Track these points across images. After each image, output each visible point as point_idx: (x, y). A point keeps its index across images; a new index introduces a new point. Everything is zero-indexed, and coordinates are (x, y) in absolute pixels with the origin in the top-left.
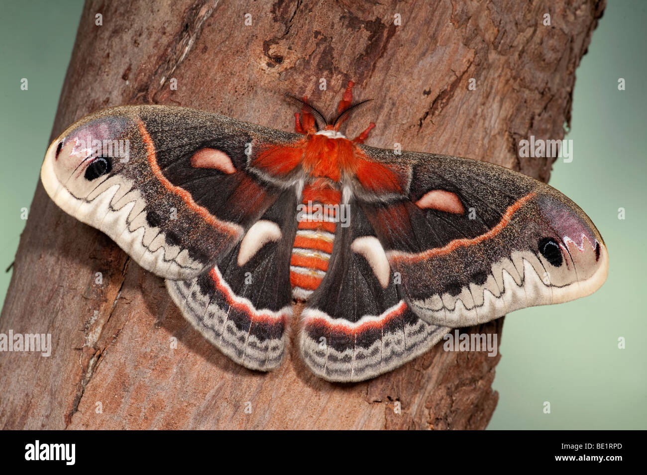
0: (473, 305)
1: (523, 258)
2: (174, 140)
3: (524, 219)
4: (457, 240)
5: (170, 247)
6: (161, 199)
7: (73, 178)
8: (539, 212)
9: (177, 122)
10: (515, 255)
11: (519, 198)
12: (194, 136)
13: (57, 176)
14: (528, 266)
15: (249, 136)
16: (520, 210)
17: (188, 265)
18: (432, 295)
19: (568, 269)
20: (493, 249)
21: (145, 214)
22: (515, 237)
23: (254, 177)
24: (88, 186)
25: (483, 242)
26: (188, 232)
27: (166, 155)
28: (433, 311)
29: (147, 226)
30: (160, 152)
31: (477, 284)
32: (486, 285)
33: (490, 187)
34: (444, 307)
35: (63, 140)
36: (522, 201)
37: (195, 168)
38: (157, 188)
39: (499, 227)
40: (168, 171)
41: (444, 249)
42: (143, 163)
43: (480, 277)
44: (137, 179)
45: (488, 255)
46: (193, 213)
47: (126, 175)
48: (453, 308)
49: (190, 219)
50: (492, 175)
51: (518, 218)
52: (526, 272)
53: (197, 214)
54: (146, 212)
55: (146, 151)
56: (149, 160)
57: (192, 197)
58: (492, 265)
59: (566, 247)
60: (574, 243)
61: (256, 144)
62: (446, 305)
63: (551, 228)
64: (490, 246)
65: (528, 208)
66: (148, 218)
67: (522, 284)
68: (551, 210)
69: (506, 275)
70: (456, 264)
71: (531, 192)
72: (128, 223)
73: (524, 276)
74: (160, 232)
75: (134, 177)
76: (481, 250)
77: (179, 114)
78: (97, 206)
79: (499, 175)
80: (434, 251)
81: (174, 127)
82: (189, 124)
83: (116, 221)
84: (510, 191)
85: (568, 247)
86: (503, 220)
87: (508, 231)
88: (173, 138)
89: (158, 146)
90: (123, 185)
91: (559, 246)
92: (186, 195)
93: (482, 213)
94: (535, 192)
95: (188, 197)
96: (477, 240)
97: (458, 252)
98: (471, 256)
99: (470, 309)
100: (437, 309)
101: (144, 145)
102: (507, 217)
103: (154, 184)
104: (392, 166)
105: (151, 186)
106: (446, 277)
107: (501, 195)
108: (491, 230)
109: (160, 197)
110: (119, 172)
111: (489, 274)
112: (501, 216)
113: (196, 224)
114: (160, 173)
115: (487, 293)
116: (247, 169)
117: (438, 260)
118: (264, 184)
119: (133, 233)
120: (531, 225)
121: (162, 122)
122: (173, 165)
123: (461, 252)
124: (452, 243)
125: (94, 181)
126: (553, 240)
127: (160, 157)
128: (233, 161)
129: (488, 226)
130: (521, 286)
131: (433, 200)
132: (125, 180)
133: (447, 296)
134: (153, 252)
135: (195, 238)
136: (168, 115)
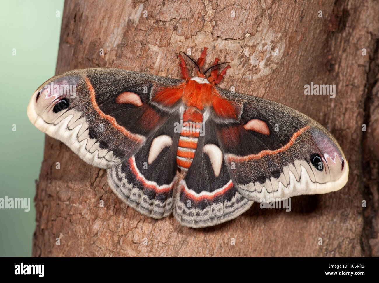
0: (272, 190)
1: (301, 165)
2: (106, 88)
3: (303, 141)
4: (265, 151)
5: (102, 150)
6: (98, 122)
7: (46, 112)
8: (311, 137)
9: (109, 77)
10: (297, 162)
11: (301, 128)
12: (119, 85)
13: (36, 112)
14: (303, 169)
15: (151, 83)
16: (300, 135)
17: (112, 160)
18: (249, 182)
19: (326, 173)
20: (284, 157)
21: (88, 131)
22: (297, 152)
23: (154, 107)
24: (55, 116)
25: (279, 153)
26: (113, 141)
27: (101, 97)
28: (249, 191)
29: (89, 138)
30: (98, 95)
31: (275, 178)
32: (279, 179)
33: (285, 120)
34: (255, 190)
35: (41, 91)
36: (302, 131)
37: (118, 104)
38: (96, 116)
39: (289, 144)
40: (102, 106)
41: (257, 155)
42: (88, 102)
43: (277, 174)
44: (84, 111)
45: (281, 161)
46: (116, 130)
47: (77, 109)
48: (260, 191)
49: (114, 134)
50: (286, 113)
51: (299, 141)
52: (302, 173)
53: (119, 131)
54: (88, 130)
55: (90, 95)
56: (92, 100)
57: (116, 120)
58: (283, 167)
59: (325, 160)
60: (330, 158)
61: (155, 88)
62: (257, 188)
63: (317, 148)
64: (283, 156)
65: (305, 135)
66: (90, 134)
67: (299, 180)
68: (318, 137)
69: (291, 174)
70: (263, 165)
71: (307, 125)
72: (78, 137)
73: (301, 176)
74: (97, 142)
75: (82, 110)
76: (278, 157)
77: (110, 73)
78: (60, 127)
79: (290, 113)
80: (252, 156)
81: (107, 80)
82: (116, 78)
83: (71, 136)
84: (296, 123)
85: (327, 160)
86: (291, 141)
87: (293, 148)
88: (106, 87)
89: (97, 92)
90: (75, 115)
91: (321, 159)
92: (112, 120)
93: (280, 136)
94: (309, 125)
95: (114, 121)
96: (276, 151)
97: (265, 158)
98: (272, 161)
99: (270, 193)
100: (251, 191)
101: (88, 92)
102: (293, 139)
103: (94, 114)
104: (232, 102)
105: (92, 115)
106: (258, 172)
107: (290, 126)
108: (284, 146)
109: (97, 122)
110: (73, 107)
111: (281, 172)
112: (290, 138)
113: (118, 136)
114: (98, 107)
115: (280, 184)
116: (149, 103)
117: (253, 162)
118: (159, 111)
119: (80, 143)
120: (306, 145)
121: (100, 77)
122: (106, 102)
123: (267, 158)
124: (261, 152)
125: (58, 113)
126: (318, 155)
127: (98, 98)
128: (141, 98)
129: (282, 143)
130: (299, 181)
131: (253, 125)
132: (77, 112)
133: (257, 184)
134: (92, 153)
135: (117, 144)
136: (103, 73)
